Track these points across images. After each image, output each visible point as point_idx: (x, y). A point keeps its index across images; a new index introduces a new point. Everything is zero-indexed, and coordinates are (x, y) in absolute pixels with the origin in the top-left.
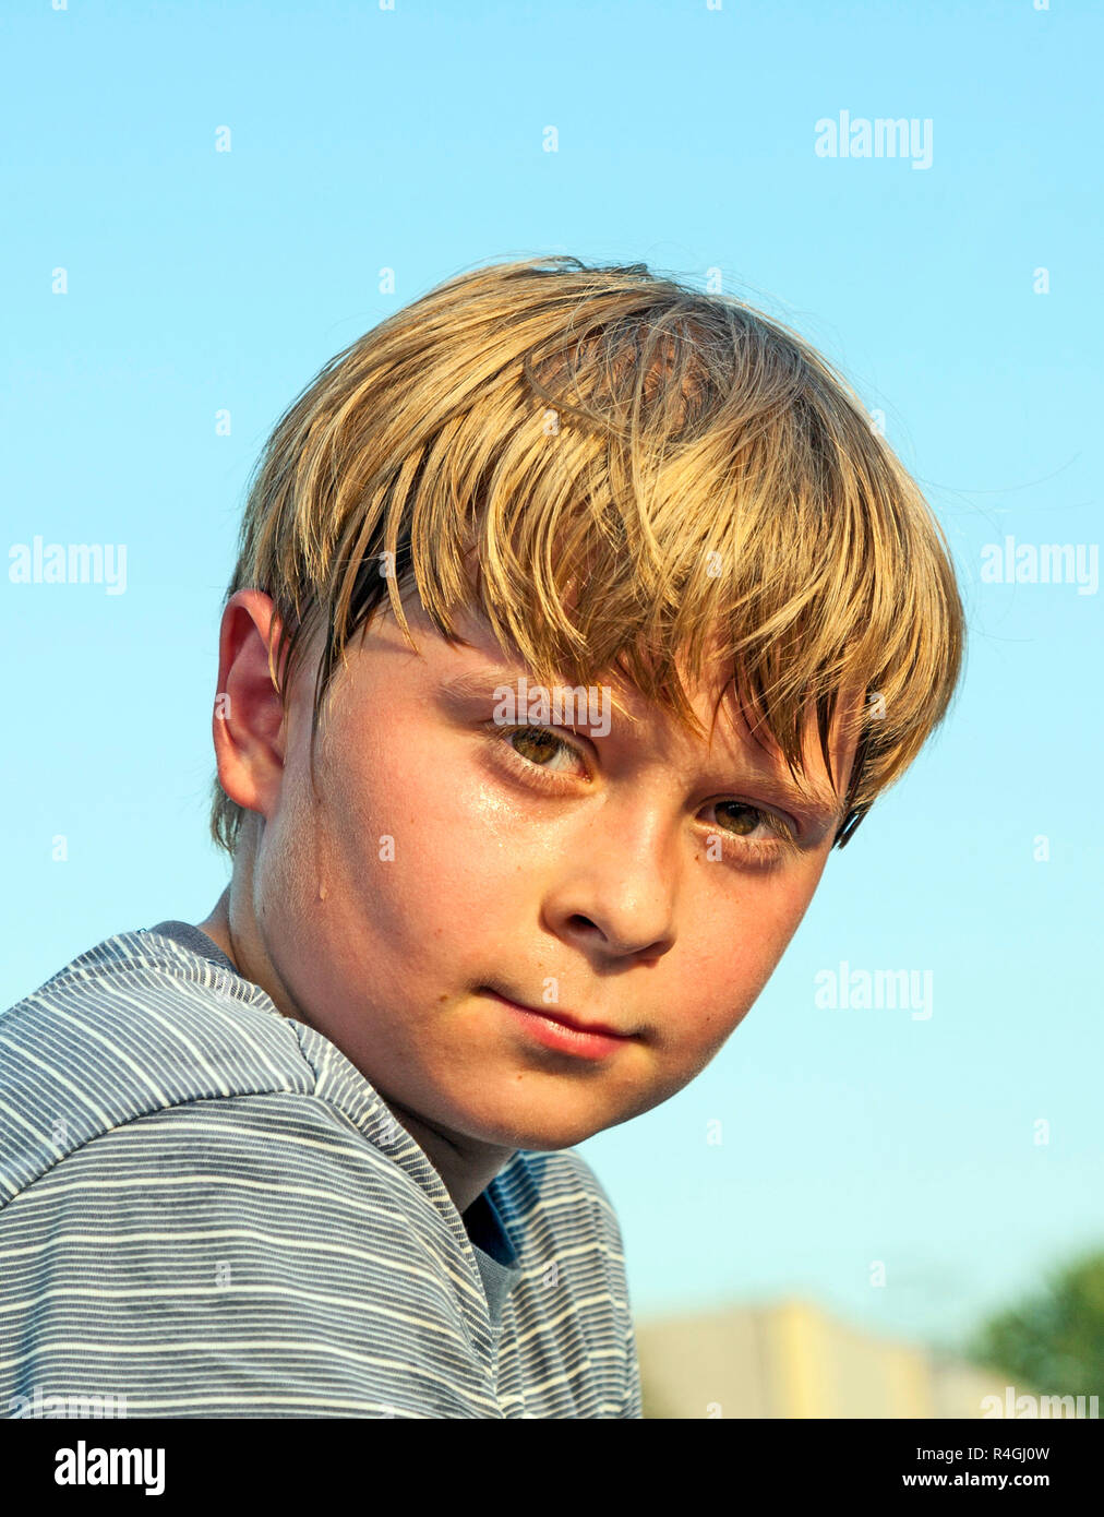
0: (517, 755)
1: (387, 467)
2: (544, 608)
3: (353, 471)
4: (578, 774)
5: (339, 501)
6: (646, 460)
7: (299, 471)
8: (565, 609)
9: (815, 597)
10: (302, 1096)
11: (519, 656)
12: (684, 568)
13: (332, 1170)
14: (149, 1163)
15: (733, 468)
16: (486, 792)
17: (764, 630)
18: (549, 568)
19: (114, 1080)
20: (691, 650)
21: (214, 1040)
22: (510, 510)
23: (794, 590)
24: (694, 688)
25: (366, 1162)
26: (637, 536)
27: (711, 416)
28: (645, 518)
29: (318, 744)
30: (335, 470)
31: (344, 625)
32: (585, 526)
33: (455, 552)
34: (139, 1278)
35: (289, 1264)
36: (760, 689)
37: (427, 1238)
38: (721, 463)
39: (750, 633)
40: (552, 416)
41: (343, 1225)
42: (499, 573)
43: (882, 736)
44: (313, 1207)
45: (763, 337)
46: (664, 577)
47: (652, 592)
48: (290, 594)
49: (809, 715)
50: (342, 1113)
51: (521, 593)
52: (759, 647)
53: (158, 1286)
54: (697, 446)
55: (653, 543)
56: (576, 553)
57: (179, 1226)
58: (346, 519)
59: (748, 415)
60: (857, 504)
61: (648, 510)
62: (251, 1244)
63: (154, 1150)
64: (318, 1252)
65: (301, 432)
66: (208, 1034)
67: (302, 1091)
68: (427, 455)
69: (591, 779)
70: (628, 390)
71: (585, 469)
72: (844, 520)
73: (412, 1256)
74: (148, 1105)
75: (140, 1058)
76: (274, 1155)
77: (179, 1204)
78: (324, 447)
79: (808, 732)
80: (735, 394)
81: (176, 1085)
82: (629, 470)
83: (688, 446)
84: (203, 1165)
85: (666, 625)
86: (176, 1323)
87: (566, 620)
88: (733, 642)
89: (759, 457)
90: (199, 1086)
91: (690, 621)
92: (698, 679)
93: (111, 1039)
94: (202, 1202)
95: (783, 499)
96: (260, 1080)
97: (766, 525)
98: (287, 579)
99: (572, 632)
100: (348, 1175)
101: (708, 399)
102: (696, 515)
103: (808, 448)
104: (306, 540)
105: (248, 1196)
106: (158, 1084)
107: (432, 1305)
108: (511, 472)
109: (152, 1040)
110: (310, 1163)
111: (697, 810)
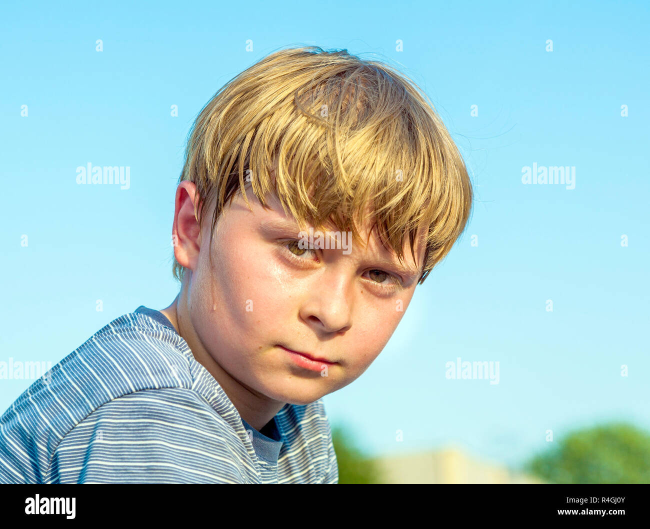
0: (290, 253)
1: (240, 136)
2: (301, 196)
3: (227, 137)
4: (314, 260)
5: (221, 149)
6: (342, 137)
7: (206, 136)
8: (309, 197)
9: (408, 192)
10: (187, 390)
11: (291, 215)
12: (356, 181)
13: (196, 419)
14: (126, 414)
15: (376, 140)
16: (277, 266)
17: (387, 206)
18: (303, 180)
19: (116, 380)
20: (358, 213)
21: (156, 365)
22: (288, 156)
23: (400, 189)
24: (360, 228)
25: (210, 417)
26: (337, 169)
27: (368, 119)
28: (340, 161)
29: (213, 245)
30: (220, 136)
31: (223, 198)
32: (316, 165)
33: (267, 172)
34: (119, 458)
35: (175, 455)
36: (386, 228)
37: (233, 448)
38: (371, 139)
39: (382, 207)
40: (305, 119)
41: (198, 441)
42: (283, 182)
43: (435, 244)
44: (187, 434)
45: (391, 83)
46: (348, 185)
47: (343, 191)
48: (203, 184)
49: (406, 238)
50: (203, 397)
51: (292, 190)
52: (386, 212)
53: (125, 462)
54: (362, 131)
55: (343, 171)
56: (313, 175)
57: (135, 439)
58: (224, 156)
59: (383, 119)
60: (426, 154)
61: (341, 158)
62: (162, 447)
63: (128, 408)
64: (187, 451)
65: (207, 119)
66: (154, 363)
67: (187, 388)
68: (256, 132)
69: (319, 262)
70: (335, 107)
71: (317, 141)
72: (420, 161)
73: (226, 455)
74: (127, 391)
75: (127, 371)
76: (173, 412)
77: (136, 430)
78: (215, 127)
79: (405, 244)
80: (378, 109)
81: (139, 383)
82: (334, 141)
83: (358, 132)
84: (145, 415)
85: (349, 204)
86: (131, 476)
87: (309, 201)
88: (375, 210)
89: (386, 136)
90: (147, 384)
91: (358, 203)
92: (361, 225)
93: (117, 362)
94: (144, 430)
95: (397, 152)
96: (171, 382)
97: (389, 164)
98: (201, 178)
99: (311, 206)
100: (203, 422)
101: (368, 110)
102: (361, 160)
103: (407, 131)
104: (208, 163)
105: (161, 428)
106: (132, 382)
107: (233, 474)
108: (288, 141)
109: (132, 364)
110: (188, 416)
111: (362, 273)
